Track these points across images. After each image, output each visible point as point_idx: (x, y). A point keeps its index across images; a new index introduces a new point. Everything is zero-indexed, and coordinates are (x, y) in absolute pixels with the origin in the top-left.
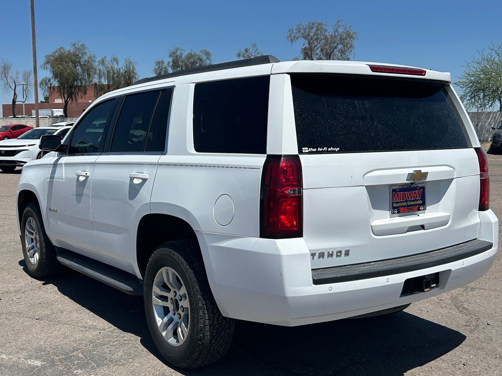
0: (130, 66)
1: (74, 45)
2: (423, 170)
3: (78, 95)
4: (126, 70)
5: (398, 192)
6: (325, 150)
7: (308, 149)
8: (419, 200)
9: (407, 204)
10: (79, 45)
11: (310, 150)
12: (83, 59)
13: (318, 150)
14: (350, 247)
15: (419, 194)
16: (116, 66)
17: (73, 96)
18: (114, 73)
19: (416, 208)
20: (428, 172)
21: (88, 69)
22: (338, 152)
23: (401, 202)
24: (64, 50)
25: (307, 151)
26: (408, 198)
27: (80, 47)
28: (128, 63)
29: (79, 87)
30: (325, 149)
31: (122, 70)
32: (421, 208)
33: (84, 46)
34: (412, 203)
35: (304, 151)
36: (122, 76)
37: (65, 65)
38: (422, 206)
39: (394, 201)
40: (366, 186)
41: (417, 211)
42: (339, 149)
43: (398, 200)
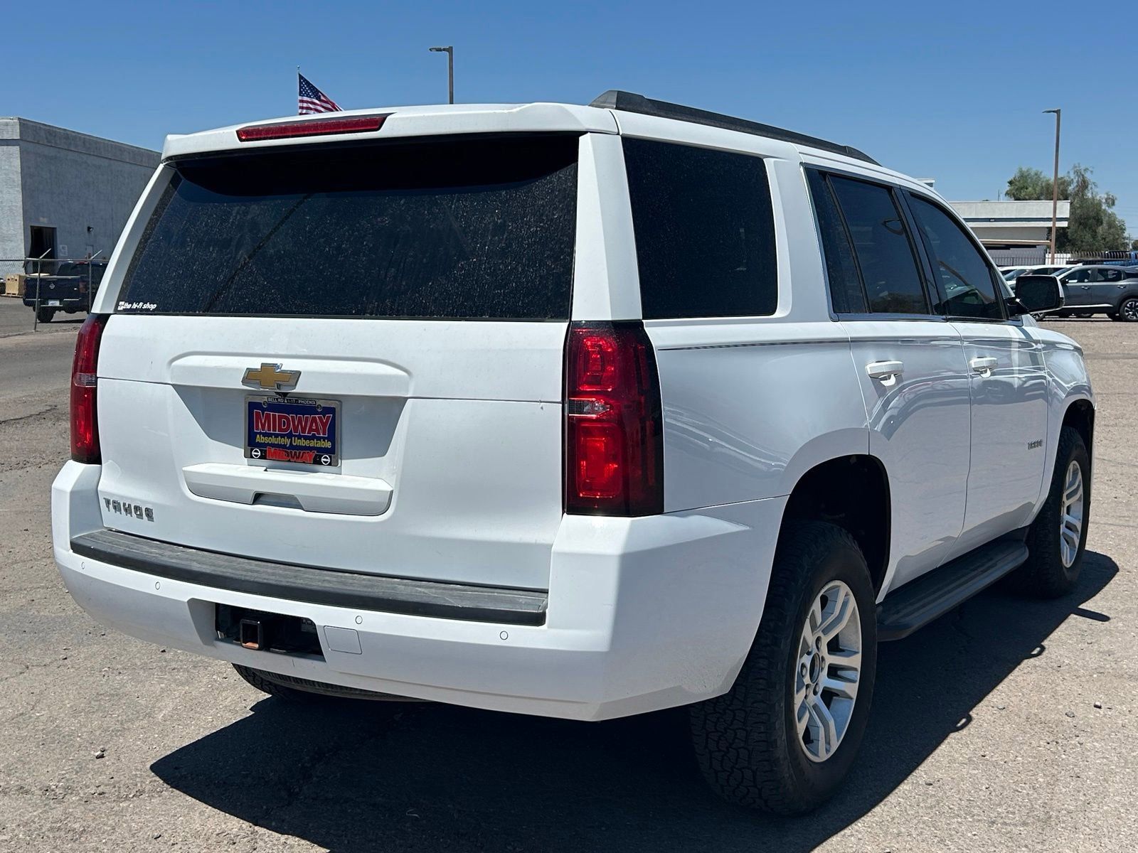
5: (266, 410)
6: (140, 306)
8: (324, 438)
9: (291, 441)
11: (125, 306)
13: (132, 307)
14: (155, 503)
15: (324, 425)
19: (310, 456)
20: (300, 373)
23: (277, 436)
25: (122, 308)
26: (296, 429)
30: (141, 304)
32: (323, 460)
34: (303, 443)
35: (119, 308)
38: (327, 453)
39: (257, 429)
40: (174, 386)
41: (313, 463)
42: (155, 305)
43: (269, 429)
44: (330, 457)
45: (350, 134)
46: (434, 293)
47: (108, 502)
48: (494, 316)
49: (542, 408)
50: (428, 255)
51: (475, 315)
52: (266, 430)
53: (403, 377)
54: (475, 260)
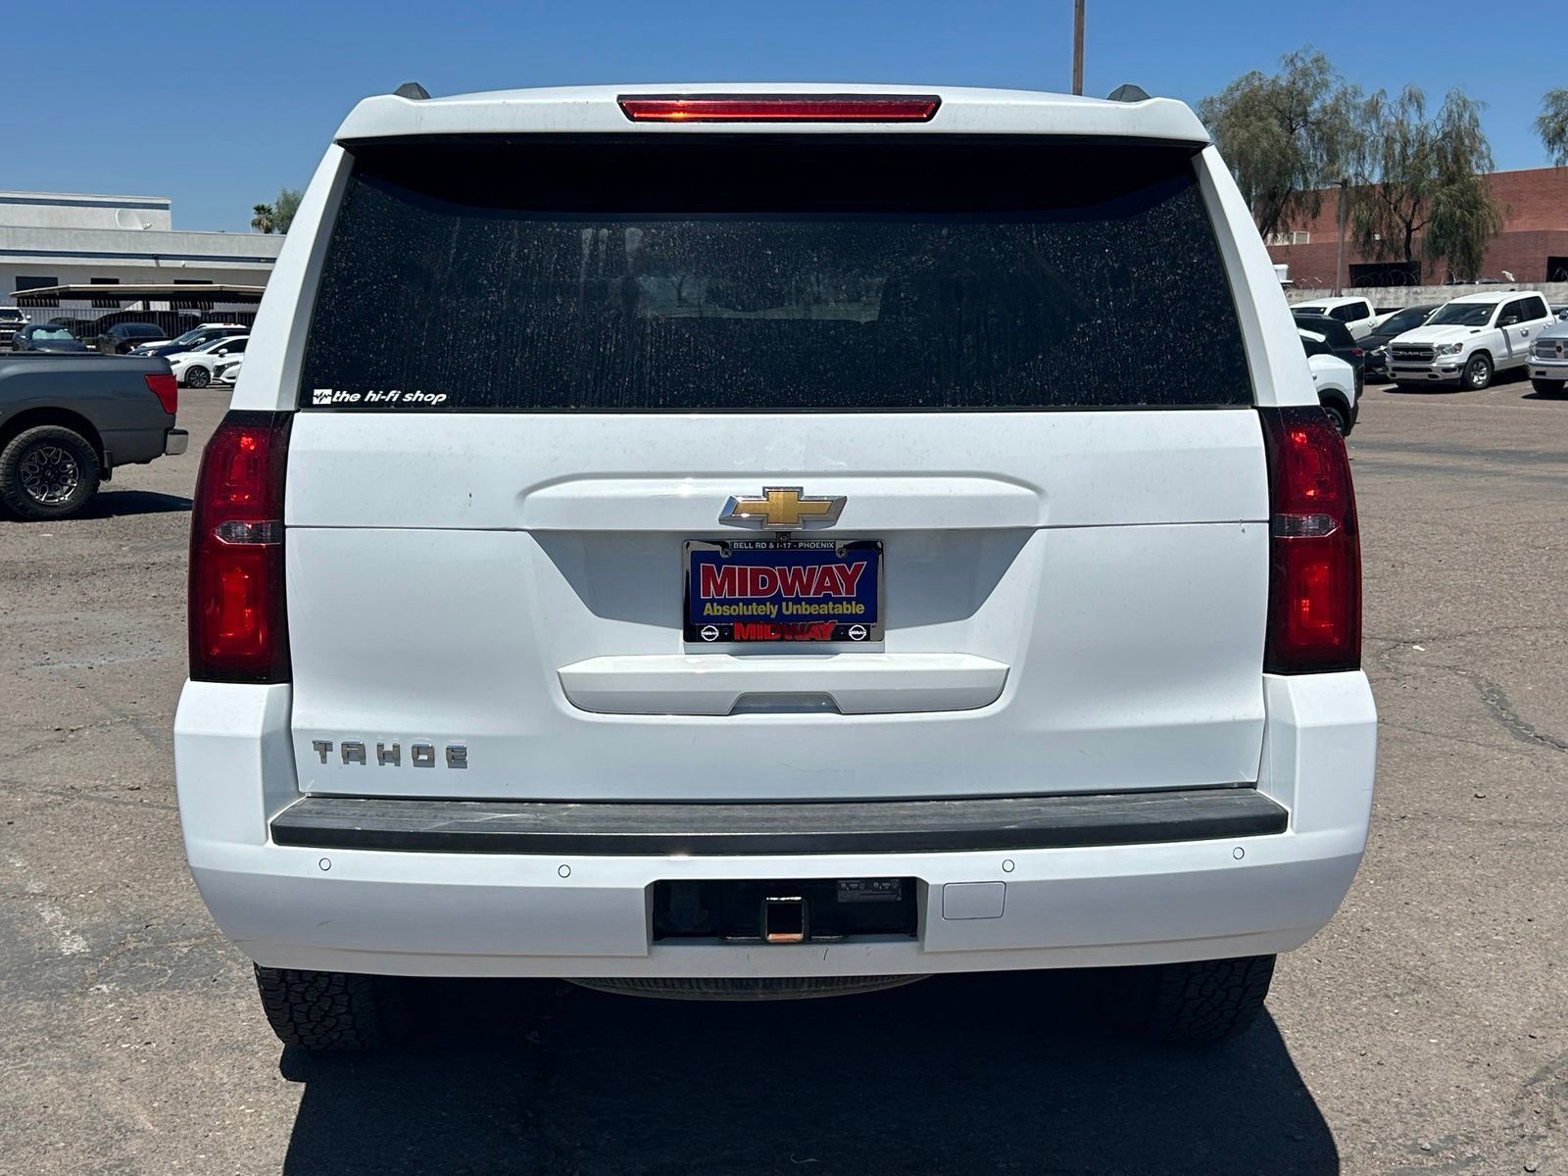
0: (1460, 116)
1: (1292, 60)
2: (813, 488)
3: (1294, 219)
4: (1447, 129)
5: (732, 562)
6: (392, 397)
7: (333, 396)
8: (849, 600)
9: (780, 609)
10: (1308, 60)
11: (338, 398)
12: (1317, 105)
13: (366, 400)
14: (469, 738)
15: (849, 580)
16: (1414, 121)
17: (1279, 223)
18: (1406, 143)
19: (824, 629)
20: (844, 499)
21: (1331, 138)
22: (440, 408)
23: (748, 602)
24: (1260, 79)
25: (327, 401)
26: (789, 589)
27: (1310, 65)
28: (1454, 107)
29: (1299, 197)
30: (394, 395)
31: (1433, 132)
32: (851, 633)
33: (1321, 63)
34: (804, 609)
35: (316, 401)
36: (1431, 148)
37: (1256, 126)
38: (858, 622)
39: (707, 592)
40: (530, 532)
41: (832, 640)
42: (444, 397)
43: (732, 591)
44: (866, 627)
45: (875, 124)
46: (1052, 371)
47: (324, 748)
48: (1154, 402)
49: (1243, 531)
50: (1021, 313)
51: (1125, 402)
52: (725, 594)
53: (1029, 496)
54: (1099, 321)
